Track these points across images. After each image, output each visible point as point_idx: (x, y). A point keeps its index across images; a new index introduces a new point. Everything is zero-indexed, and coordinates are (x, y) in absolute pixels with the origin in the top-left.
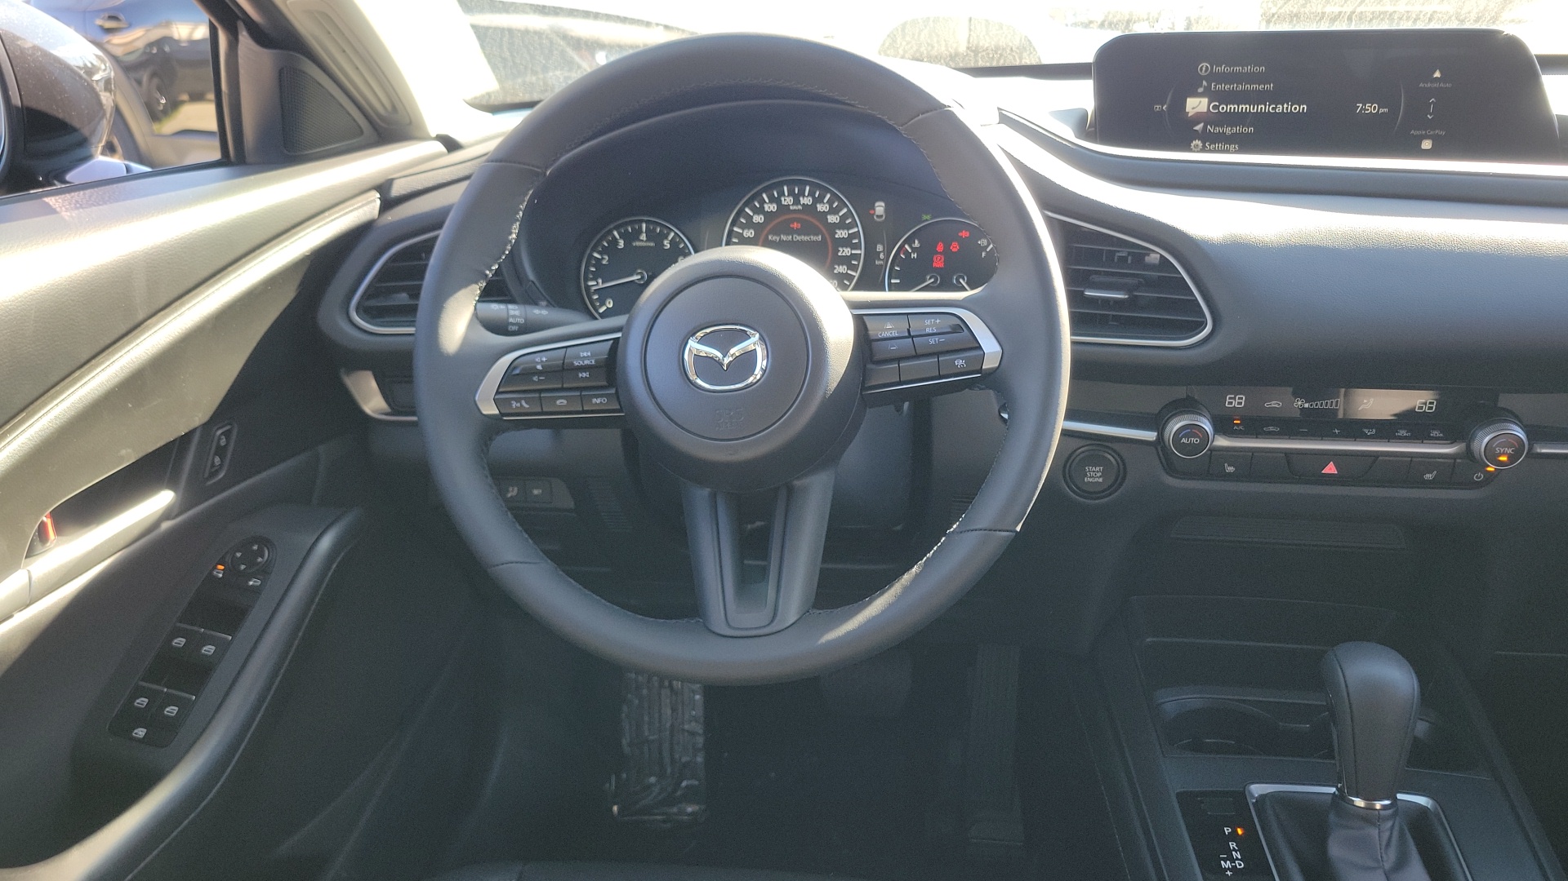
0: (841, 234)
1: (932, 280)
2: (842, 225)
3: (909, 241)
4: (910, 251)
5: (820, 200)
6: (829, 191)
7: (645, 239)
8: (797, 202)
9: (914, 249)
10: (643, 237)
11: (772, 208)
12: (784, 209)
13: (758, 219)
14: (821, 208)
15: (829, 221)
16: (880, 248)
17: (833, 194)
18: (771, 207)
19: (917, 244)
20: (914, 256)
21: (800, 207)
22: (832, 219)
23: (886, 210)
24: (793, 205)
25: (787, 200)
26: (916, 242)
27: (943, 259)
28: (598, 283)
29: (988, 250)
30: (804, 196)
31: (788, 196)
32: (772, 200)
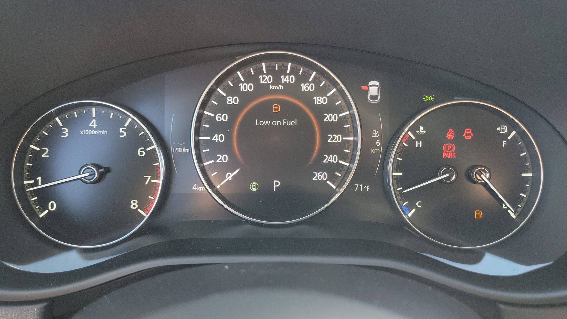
0: (330, 118)
1: (447, 175)
2: (331, 108)
3: (414, 129)
4: (414, 138)
5: (305, 78)
6: (314, 67)
7: (95, 126)
8: (277, 81)
9: (419, 137)
10: (93, 124)
11: (248, 87)
12: (262, 89)
13: (232, 100)
14: (305, 87)
15: (316, 102)
16: (376, 134)
17: (321, 72)
18: (246, 87)
19: (422, 130)
20: (420, 144)
21: (281, 87)
22: (319, 100)
23: (381, 91)
24: (273, 84)
25: (266, 79)
26: (422, 128)
27: (454, 150)
28: (37, 182)
29: (509, 138)
30: (285, 74)
31: (267, 74)
32: (248, 78)
